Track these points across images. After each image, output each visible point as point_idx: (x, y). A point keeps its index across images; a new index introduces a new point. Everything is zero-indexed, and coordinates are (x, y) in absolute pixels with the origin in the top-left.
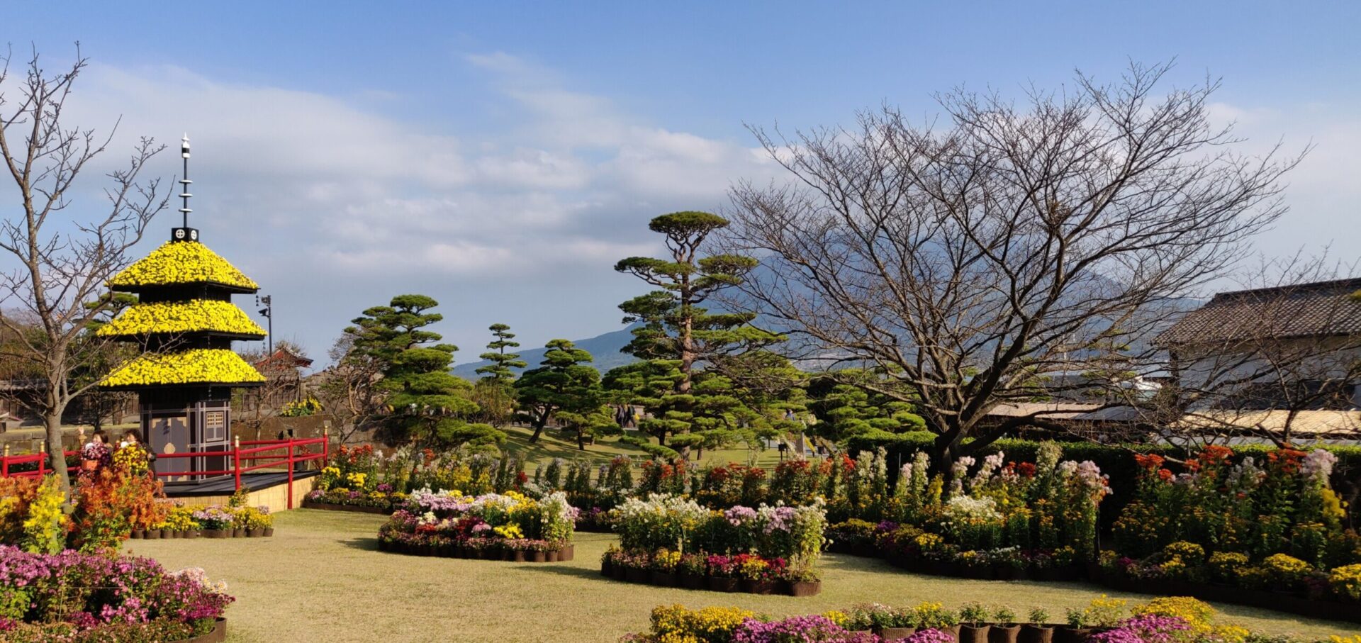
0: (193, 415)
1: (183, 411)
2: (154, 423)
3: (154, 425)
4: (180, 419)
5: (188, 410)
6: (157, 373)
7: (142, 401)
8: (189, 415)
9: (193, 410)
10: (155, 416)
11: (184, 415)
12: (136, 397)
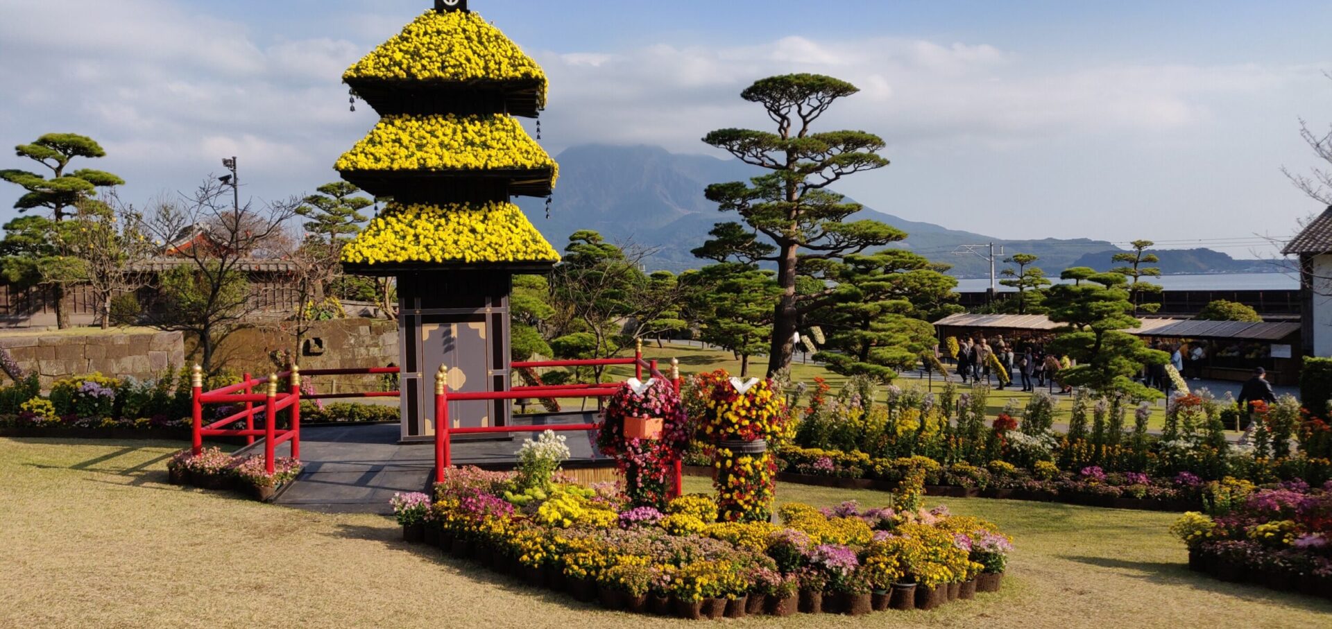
0: (497, 318)
1: (479, 311)
2: (426, 331)
3: (426, 336)
4: (473, 325)
5: (488, 310)
6: (450, 241)
7: (403, 292)
8: (489, 319)
9: (497, 310)
10: (428, 320)
11: (481, 318)
12: (392, 282)
